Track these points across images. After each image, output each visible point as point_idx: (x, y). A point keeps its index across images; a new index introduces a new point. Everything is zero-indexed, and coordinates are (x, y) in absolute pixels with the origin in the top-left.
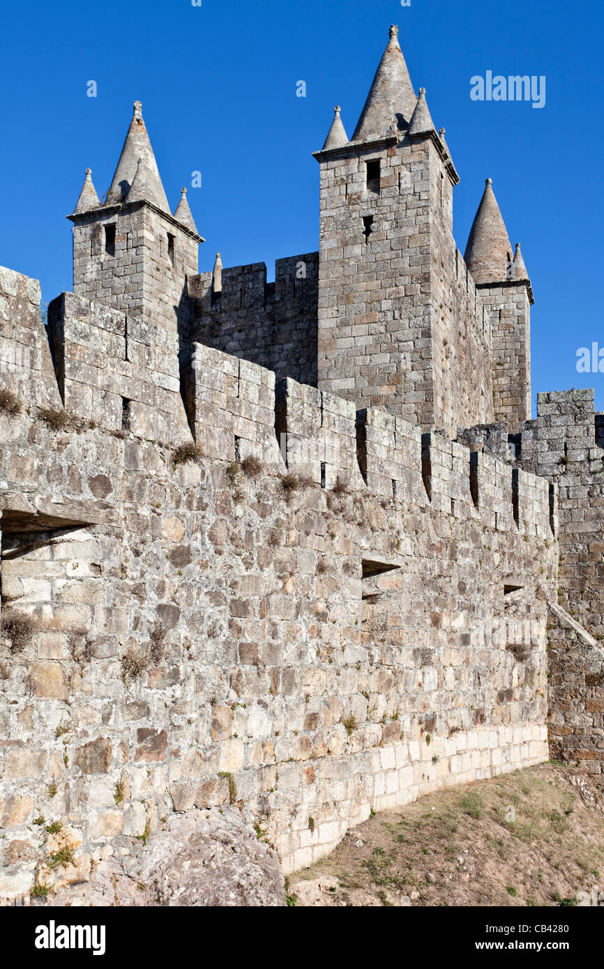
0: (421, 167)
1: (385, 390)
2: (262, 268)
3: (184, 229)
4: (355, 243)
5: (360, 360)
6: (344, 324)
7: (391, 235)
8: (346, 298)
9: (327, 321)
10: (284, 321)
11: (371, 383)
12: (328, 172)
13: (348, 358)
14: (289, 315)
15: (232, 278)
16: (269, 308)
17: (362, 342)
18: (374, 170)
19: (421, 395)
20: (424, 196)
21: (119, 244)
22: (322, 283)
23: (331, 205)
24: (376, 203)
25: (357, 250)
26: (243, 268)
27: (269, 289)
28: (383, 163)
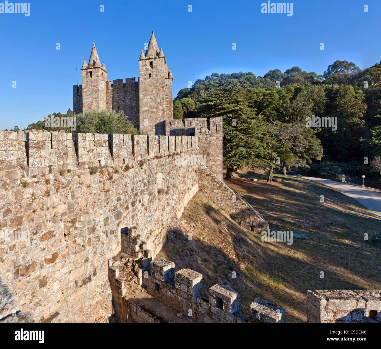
0: (162, 64)
1: (154, 110)
2: (122, 80)
3: (105, 71)
4: (147, 79)
5: (149, 104)
6: (145, 96)
7: (155, 78)
8: (146, 90)
9: (141, 95)
10: (128, 92)
11: (151, 109)
12: (141, 63)
13: (146, 103)
14: (129, 91)
15: (116, 82)
16: (124, 89)
17: (149, 100)
18: (151, 64)
19: (162, 112)
20: (162, 70)
21: (93, 76)
22: (140, 87)
23: (142, 71)
24: (152, 71)
25: (148, 80)
26: (118, 80)
27: (124, 84)
28: (153, 63)
